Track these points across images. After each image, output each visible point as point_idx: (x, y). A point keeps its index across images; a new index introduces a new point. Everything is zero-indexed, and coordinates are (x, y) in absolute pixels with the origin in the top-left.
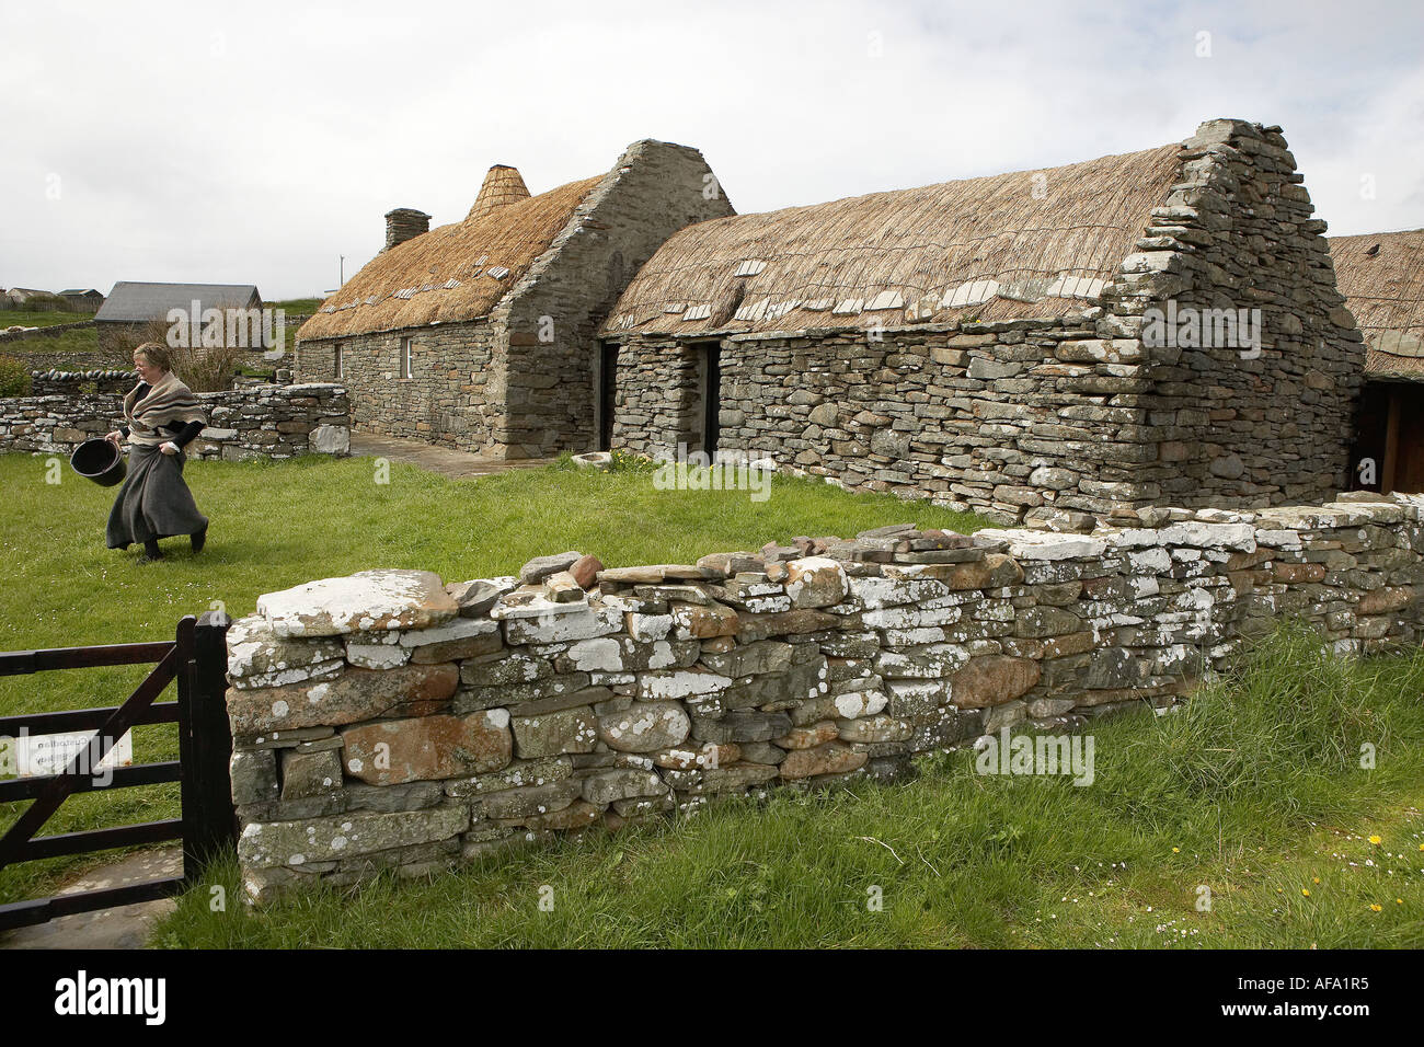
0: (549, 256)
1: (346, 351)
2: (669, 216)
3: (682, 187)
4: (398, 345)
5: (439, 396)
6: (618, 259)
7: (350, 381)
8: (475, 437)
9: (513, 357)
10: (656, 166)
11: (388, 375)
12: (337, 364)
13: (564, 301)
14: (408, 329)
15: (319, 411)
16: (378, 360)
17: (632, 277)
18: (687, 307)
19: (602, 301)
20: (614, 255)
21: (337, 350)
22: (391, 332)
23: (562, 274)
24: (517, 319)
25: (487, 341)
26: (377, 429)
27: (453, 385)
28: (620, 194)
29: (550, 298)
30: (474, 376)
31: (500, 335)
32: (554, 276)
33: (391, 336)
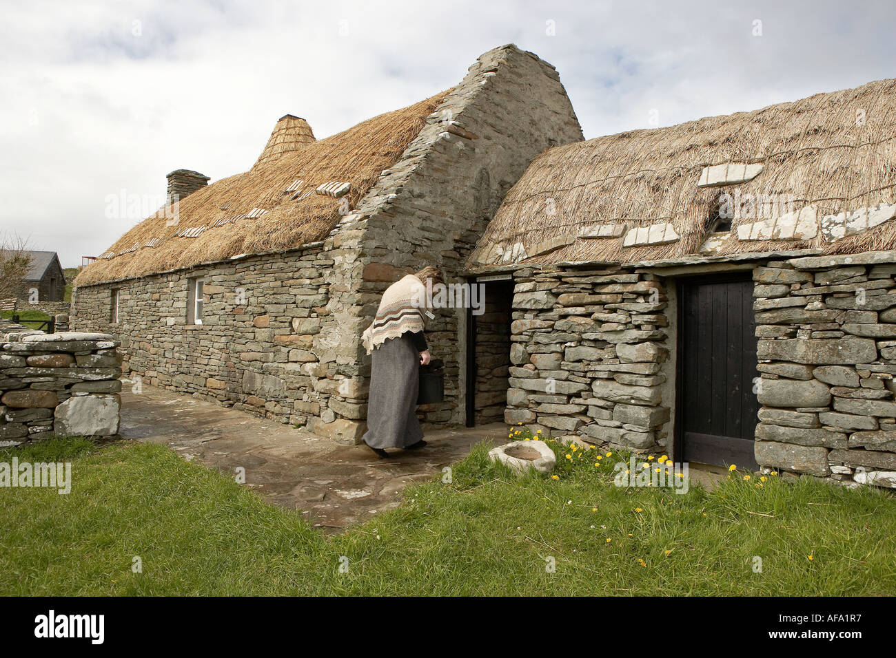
0: (404, 169)
1: (123, 295)
2: (532, 135)
3: (542, 105)
4: (184, 287)
5: (239, 348)
6: (484, 177)
7: (126, 327)
8: (299, 405)
9: (367, 297)
10: (520, 76)
11: (171, 321)
12: (112, 309)
13: (427, 224)
14: (198, 267)
15: (72, 374)
16: (159, 304)
17: (501, 200)
18: (625, 229)
19: (469, 227)
20: (481, 172)
21: (114, 293)
22: (176, 272)
23: (426, 189)
24: (374, 244)
25: (321, 275)
26: (155, 381)
27: (262, 334)
28: (487, 100)
29: (412, 219)
30: (296, 324)
31: (346, 266)
32: (417, 191)
33: (175, 277)
